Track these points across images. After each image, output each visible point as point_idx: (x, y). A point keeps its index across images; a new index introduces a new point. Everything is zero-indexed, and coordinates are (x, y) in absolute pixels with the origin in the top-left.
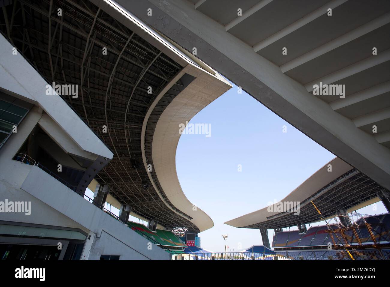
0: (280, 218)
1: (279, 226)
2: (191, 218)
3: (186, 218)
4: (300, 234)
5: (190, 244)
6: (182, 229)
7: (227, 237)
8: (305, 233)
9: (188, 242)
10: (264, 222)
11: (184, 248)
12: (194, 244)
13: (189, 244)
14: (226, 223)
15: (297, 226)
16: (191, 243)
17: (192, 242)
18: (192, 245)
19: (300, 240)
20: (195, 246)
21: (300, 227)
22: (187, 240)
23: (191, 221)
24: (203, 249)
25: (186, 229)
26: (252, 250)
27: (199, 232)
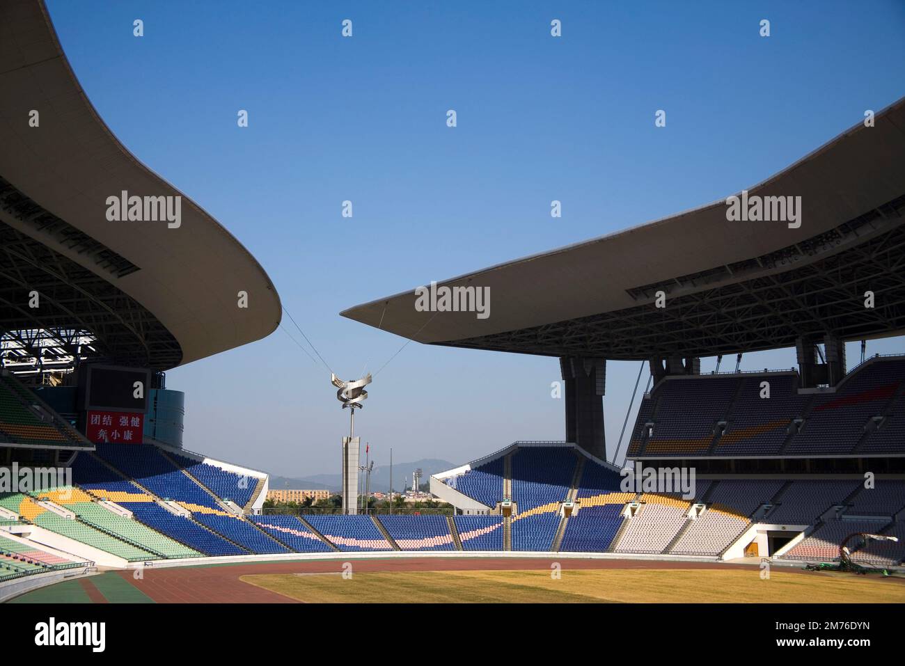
0: (707, 300)
1: (681, 346)
2: (124, 266)
3: (87, 261)
4: (802, 391)
5: (109, 429)
6: (57, 336)
7: (359, 391)
8: (833, 390)
9: (95, 420)
10: (604, 316)
11: (71, 452)
12: (138, 432)
13: (102, 434)
14: (357, 314)
15: (794, 349)
16: (116, 425)
17: (124, 421)
18: (128, 436)
19: (798, 425)
20: (146, 441)
21: (806, 358)
22: (87, 407)
23: (125, 284)
24: (207, 461)
25: (84, 340)
26: (508, 467)
27: (176, 358)
